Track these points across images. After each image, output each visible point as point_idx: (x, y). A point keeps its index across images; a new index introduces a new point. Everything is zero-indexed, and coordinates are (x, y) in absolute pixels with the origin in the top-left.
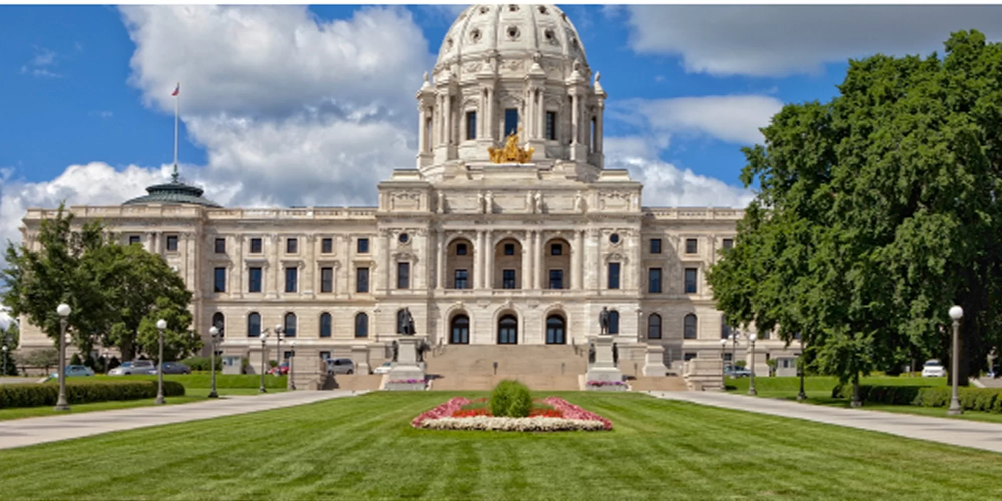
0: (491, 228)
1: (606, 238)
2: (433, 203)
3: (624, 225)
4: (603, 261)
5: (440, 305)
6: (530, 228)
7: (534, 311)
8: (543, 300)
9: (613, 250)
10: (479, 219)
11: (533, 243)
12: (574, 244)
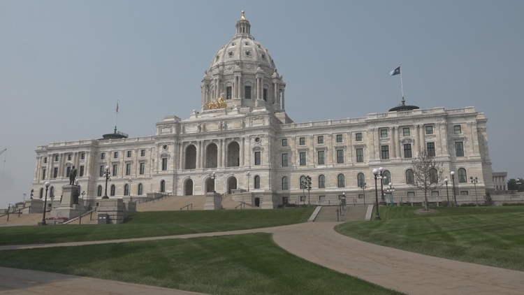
0: (202, 140)
1: (253, 140)
2: (178, 130)
3: (261, 132)
4: (252, 152)
5: (180, 177)
6: (219, 138)
7: (221, 178)
8: (225, 172)
9: (257, 145)
10: (198, 136)
11: (222, 145)
12: (240, 144)
